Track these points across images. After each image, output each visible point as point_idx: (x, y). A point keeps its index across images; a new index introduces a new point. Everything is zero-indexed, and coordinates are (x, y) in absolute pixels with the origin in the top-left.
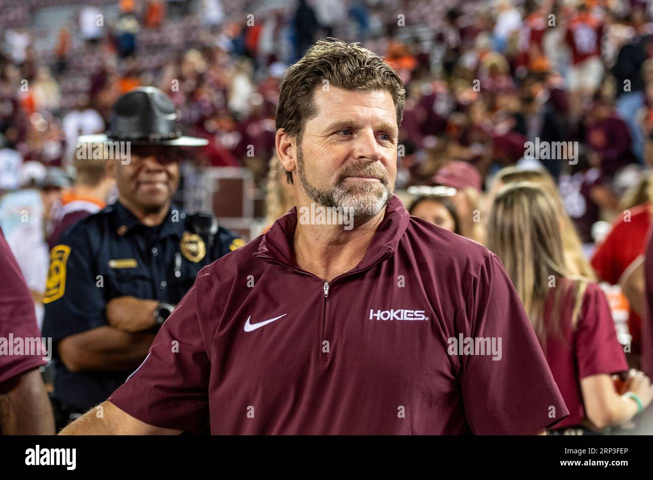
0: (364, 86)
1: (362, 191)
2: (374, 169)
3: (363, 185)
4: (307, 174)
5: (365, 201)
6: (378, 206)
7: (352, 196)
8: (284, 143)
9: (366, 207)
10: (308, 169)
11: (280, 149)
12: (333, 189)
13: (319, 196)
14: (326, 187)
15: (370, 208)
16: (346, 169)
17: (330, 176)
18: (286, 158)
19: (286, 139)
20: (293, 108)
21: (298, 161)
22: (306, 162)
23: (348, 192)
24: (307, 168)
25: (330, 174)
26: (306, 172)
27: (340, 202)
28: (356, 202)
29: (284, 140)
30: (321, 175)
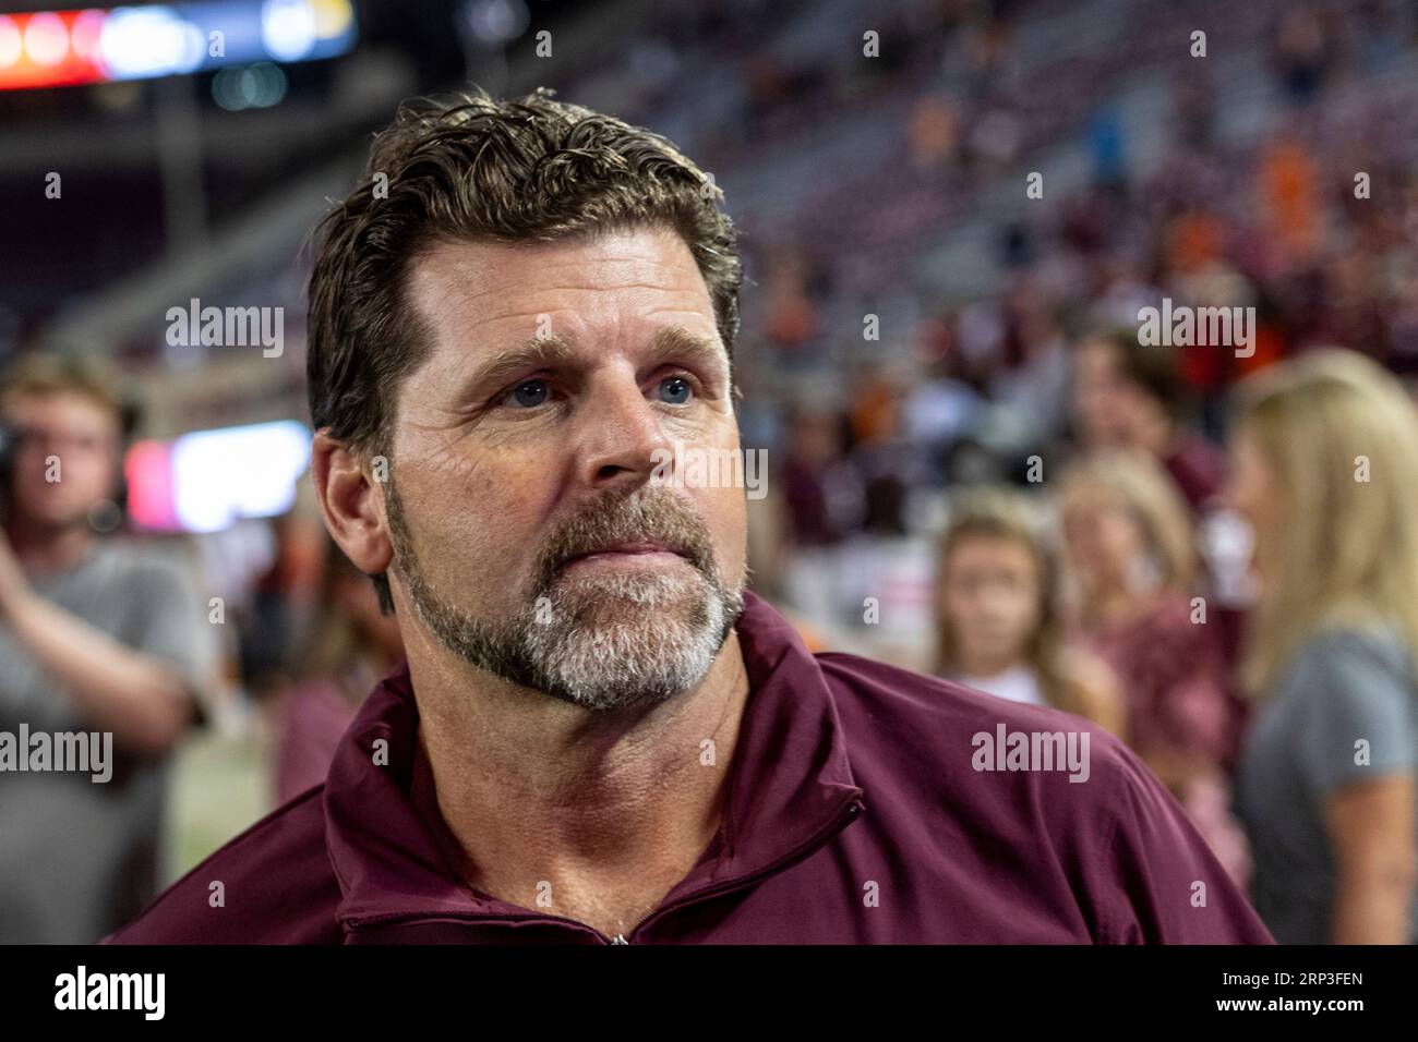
0: (574, 221)
1: (627, 609)
2: (657, 514)
3: (627, 585)
4: (426, 570)
5: (641, 646)
6: (693, 657)
7: (593, 632)
8: (341, 477)
9: (648, 668)
10: (426, 552)
11: (330, 501)
12: (523, 614)
13: (478, 645)
14: (497, 611)
15: (664, 671)
16: (563, 533)
17: (509, 567)
18: (356, 526)
19: (346, 463)
20: (348, 347)
21: (394, 530)
22: (415, 529)
23: (578, 617)
24: (423, 551)
25: (508, 560)
26: (423, 564)
27: (552, 659)
28: (607, 656)
29: (339, 468)
30: (474, 568)
